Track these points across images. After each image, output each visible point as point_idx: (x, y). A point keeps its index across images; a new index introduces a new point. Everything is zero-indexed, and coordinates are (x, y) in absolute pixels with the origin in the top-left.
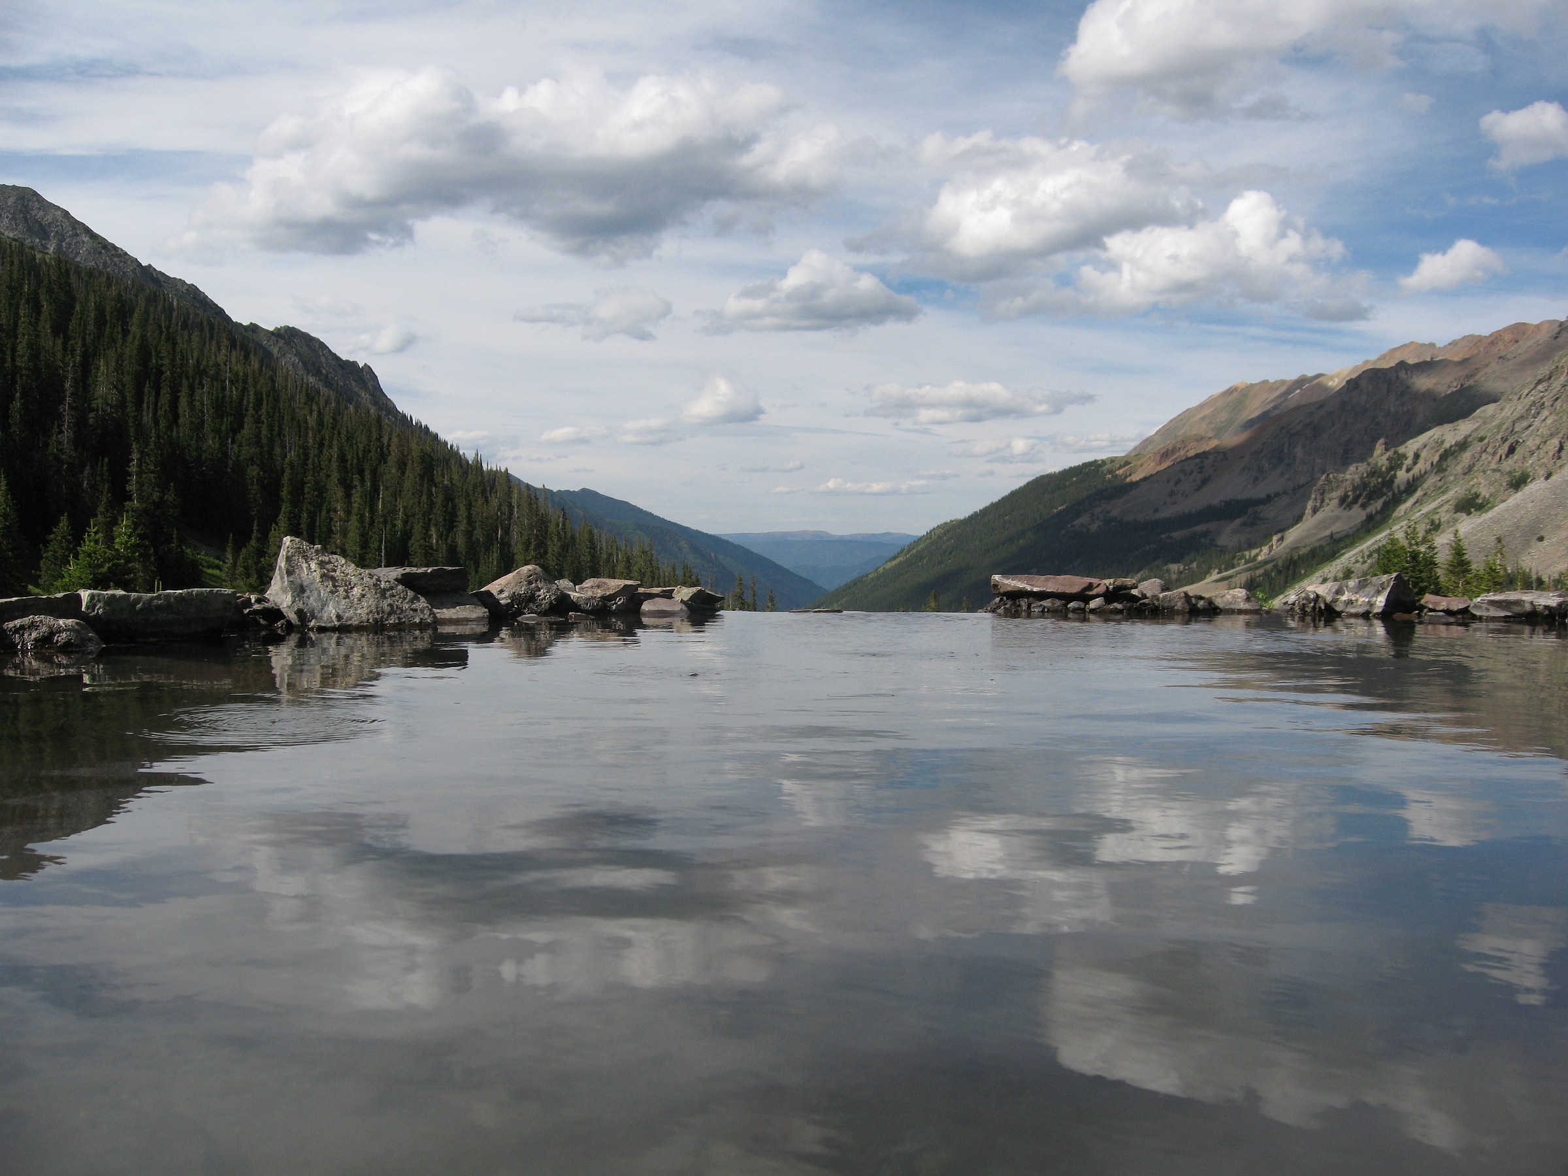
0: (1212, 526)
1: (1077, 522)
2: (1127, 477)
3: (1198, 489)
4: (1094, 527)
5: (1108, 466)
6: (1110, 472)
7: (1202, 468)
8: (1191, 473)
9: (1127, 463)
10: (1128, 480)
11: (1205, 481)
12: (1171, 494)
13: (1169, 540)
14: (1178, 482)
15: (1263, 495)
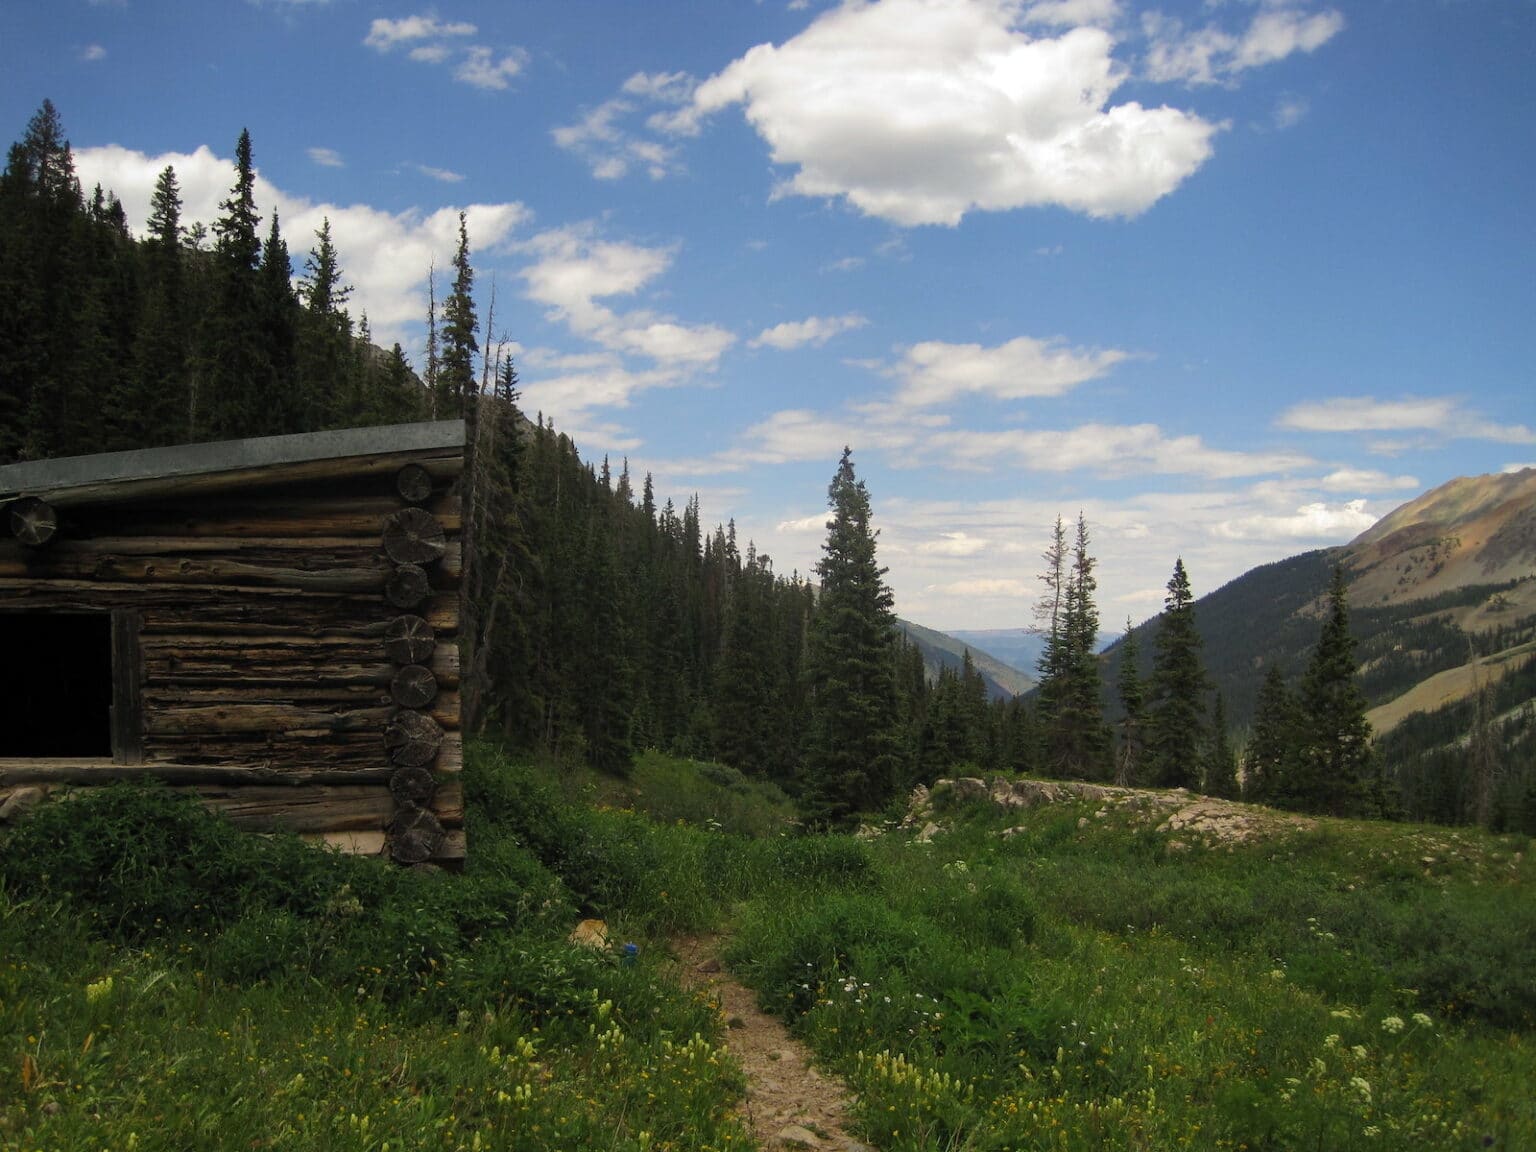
0: (1455, 611)
1: (1301, 611)
2: (1350, 566)
3: (1431, 576)
4: (1319, 615)
5: (1331, 556)
6: (1331, 561)
7: (1434, 554)
8: (1422, 560)
9: (1349, 553)
10: (1352, 569)
11: (1437, 569)
12: (1402, 581)
13: (1407, 627)
14: (1408, 569)
15: (1506, 580)
